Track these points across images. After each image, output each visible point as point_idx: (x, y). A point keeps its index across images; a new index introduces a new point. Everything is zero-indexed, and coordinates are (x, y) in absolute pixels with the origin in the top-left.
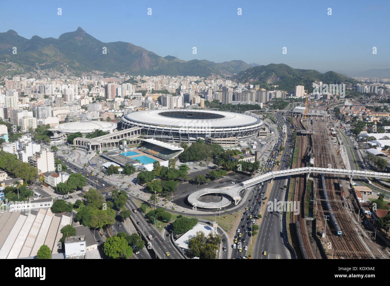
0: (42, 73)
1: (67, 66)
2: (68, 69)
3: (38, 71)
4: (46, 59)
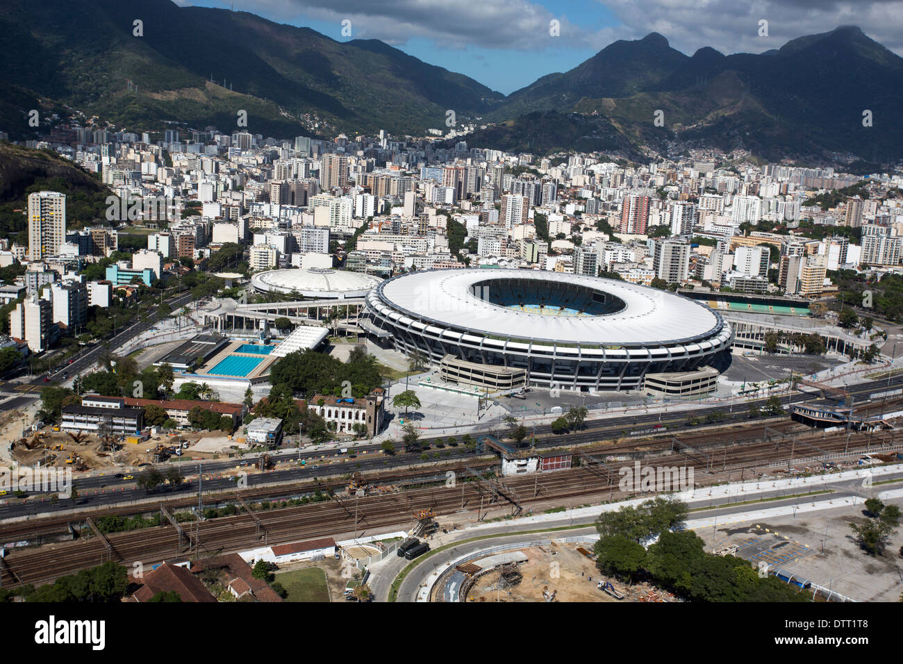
0: (678, 150)
1: (748, 134)
2: (745, 142)
3: (671, 145)
4: (707, 113)
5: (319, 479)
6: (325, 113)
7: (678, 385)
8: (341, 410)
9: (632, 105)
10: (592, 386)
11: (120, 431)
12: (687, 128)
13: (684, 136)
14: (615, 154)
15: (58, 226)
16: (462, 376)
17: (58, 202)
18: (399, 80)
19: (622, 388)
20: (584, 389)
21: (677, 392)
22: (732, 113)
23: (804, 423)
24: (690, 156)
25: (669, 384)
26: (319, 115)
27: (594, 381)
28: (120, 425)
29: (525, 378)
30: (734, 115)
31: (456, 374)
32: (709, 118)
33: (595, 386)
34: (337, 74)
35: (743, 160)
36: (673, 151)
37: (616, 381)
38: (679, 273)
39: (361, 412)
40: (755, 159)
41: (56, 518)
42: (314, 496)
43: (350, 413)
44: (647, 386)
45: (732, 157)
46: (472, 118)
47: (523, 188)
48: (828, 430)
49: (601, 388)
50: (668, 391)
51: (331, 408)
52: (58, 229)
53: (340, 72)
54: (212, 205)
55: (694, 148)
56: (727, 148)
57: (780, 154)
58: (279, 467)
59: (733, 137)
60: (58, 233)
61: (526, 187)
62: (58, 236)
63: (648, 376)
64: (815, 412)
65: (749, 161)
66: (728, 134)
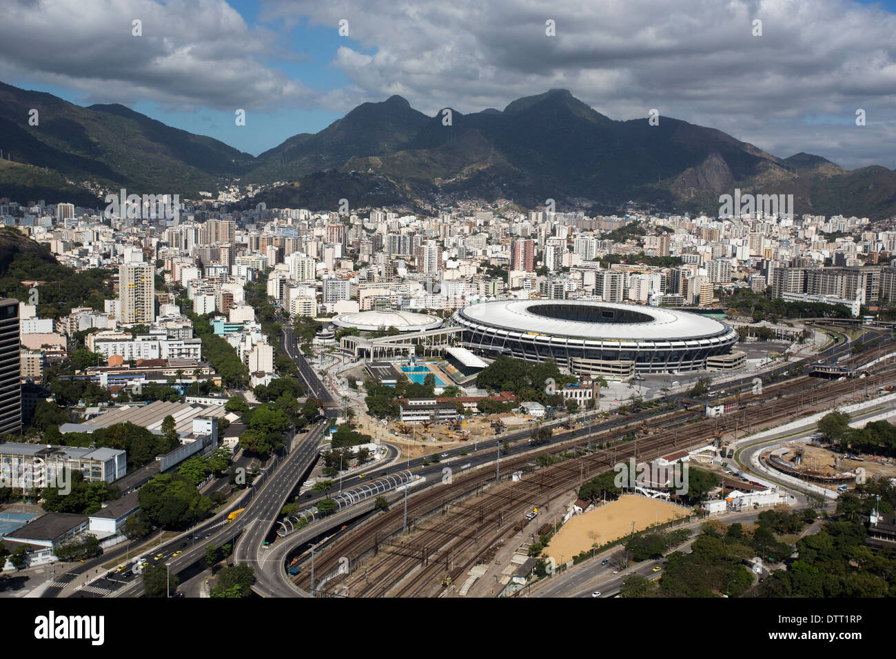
0: (446, 202)
1: (505, 185)
2: (504, 192)
3: (438, 197)
4: (461, 168)
5: (612, 429)
6: (105, 180)
7: (731, 362)
8: (574, 391)
9: (397, 162)
10: (675, 369)
11: (444, 419)
12: (447, 181)
13: (448, 189)
14: (402, 207)
15: (148, 291)
16: (593, 370)
17: (148, 270)
18: (155, 145)
19: (694, 369)
20: (670, 371)
21: (731, 367)
22: (485, 167)
23: (821, 377)
24: (459, 207)
25: (726, 362)
26: (99, 183)
27: (676, 365)
28: (444, 414)
29: (633, 367)
30: (488, 168)
31: (589, 369)
32: (465, 171)
33: (677, 369)
34: (96, 140)
35: (507, 209)
36: (441, 203)
37: (689, 364)
38: (617, 296)
39: (588, 391)
40: (516, 207)
41: (507, 462)
42: (626, 438)
43: (581, 393)
44: (709, 366)
45: (496, 206)
46: (232, 180)
47: (399, 240)
48: (840, 379)
49: (682, 370)
50: (725, 367)
51: (568, 391)
52: (149, 294)
53: (98, 138)
54: (191, 269)
55: (461, 199)
56: (491, 198)
57: (534, 201)
58: (579, 426)
59: (493, 188)
60: (149, 297)
61: (402, 239)
62: (149, 300)
63: (709, 358)
64: (829, 369)
65: (512, 208)
66: (487, 186)
